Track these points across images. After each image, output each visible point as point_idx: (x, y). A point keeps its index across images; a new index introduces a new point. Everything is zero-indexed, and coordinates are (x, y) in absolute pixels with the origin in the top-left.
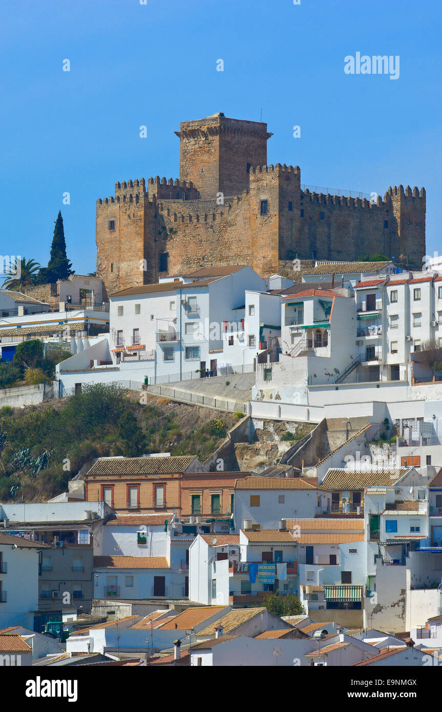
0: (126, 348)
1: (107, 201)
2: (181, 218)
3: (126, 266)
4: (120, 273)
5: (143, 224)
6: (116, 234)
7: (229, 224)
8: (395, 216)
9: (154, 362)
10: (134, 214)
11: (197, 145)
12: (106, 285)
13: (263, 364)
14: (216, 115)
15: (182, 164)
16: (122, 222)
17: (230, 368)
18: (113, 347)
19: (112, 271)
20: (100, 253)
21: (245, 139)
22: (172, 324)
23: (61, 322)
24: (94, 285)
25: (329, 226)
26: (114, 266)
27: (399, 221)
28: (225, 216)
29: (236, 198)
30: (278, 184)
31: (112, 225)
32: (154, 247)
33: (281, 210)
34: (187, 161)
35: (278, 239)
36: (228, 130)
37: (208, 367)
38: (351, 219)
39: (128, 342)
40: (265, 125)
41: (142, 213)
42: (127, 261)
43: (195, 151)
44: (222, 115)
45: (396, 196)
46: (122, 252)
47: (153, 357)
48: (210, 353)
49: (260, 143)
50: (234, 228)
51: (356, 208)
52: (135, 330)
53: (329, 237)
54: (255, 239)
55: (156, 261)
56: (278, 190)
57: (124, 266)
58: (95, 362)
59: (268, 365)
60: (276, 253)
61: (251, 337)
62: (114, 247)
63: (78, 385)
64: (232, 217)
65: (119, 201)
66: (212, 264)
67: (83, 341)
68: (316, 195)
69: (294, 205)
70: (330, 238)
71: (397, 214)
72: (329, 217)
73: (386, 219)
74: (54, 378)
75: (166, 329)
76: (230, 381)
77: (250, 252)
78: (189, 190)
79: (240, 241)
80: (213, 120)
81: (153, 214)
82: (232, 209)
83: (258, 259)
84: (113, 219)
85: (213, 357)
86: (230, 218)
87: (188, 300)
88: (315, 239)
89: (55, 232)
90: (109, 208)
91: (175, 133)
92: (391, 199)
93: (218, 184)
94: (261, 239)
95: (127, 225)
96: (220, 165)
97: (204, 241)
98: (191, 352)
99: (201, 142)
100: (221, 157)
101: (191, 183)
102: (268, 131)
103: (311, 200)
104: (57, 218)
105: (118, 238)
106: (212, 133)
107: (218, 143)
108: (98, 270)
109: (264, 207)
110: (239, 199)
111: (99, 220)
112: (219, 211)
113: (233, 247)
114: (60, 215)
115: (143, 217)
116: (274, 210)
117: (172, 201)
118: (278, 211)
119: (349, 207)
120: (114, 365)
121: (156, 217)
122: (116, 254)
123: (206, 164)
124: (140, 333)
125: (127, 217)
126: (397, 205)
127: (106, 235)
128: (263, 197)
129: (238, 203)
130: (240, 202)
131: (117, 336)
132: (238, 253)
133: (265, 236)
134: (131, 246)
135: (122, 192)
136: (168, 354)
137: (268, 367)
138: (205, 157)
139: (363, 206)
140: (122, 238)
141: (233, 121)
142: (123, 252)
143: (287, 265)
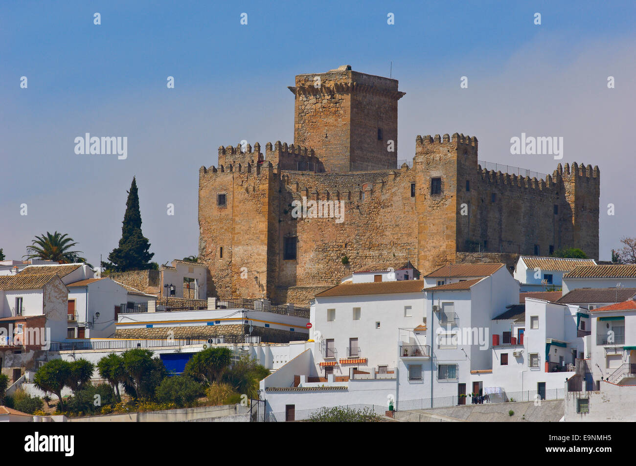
0: (339, 362)
1: (215, 170)
2: (315, 195)
3: (242, 251)
4: (233, 259)
5: (267, 200)
6: (228, 211)
7: (381, 205)
8: (567, 199)
9: (396, 382)
10: (254, 188)
11: (319, 105)
12: (213, 273)
13: (575, 393)
14: (343, 68)
15: (297, 127)
16: (237, 195)
17: (504, 394)
18: (319, 359)
19: (221, 256)
20: (204, 233)
21: (376, 99)
22: (413, 335)
23: (210, 323)
24: (198, 273)
25: (500, 210)
26: (225, 251)
27: (573, 206)
28: (376, 194)
29: (392, 173)
30: (455, 158)
31: (222, 200)
32: (278, 229)
33: (458, 191)
34: (304, 122)
35: (455, 226)
36: (360, 87)
37: (469, 390)
38: (522, 202)
39: (342, 354)
40: (396, 82)
41: (266, 186)
42: (243, 245)
43: (316, 112)
44: (349, 68)
45: (569, 176)
46: (235, 234)
47: (394, 376)
48: (472, 373)
49: (390, 104)
50: (389, 209)
51: (526, 188)
52: (351, 339)
53: (500, 223)
54: (423, 225)
55: (280, 246)
56: (456, 165)
57: (239, 251)
58: (303, 378)
59: (583, 394)
60: (453, 244)
61: (534, 356)
62: (225, 227)
63: (290, 408)
64: (387, 196)
65: (231, 170)
66: (358, 253)
67: (264, 349)
68: (488, 172)
69: (471, 184)
70: (501, 225)
71: (570, 198)
72: (500, 200)
73: (556, 204)
74: (258, 398)
75: (407, 341)
76: (513, 410)
77: (411, 240)
78: (310, 159)
79: (397, 226)
80: (342, 74)
81: (278, 189)
82: (387, 187)
83: (426, 249)
84: (223, 193)
85: (477, 378)
86: (383, 198)
87: (443, 307)
88: (486, 225)
89: (128, 204)
90: (218, 179)
91: (289, 88)
92: (561, 179)
93: (348, 154)
94: (432, 225)
95: (243, 201)
96: (351, 130)
97: (348, 224)
98: (447, 371)
99: (325, 101)
100: (352, 120)
101: (312, 150)
102: (399, 90)
103: (482, 178)
104: (130, 186)
105: (230, 217)
106: (341, 90)
107: (350, 103)
108: (201, 254)
109: (436, 186)
110: (396, 175)
111: (202, 192)
112: (368, 188)
113: (387, 233)
114: (134, 183)
115: (267, 192)
116: (450, 189)
117: (300, 172)
118: (456, 190)
119: (520, 188)
120: (330, 383)
121: (280, 191)
122: (229, 236)
123: (331, 128)
124: (360, 343)
125: (243, 190)
126: (570, 186)
127: (214, 211)
128: (435, 174)
129: (395, 179)
130: (398, 179)
131: (325, 346)
132: (394, 240)
133: (437, 221)
134: (250, 227)
135: (229, 159)
136: (415, 373)
137: (583, 397)
138: (331, 120)
139: (534, 187)
140: (237, 216)
141: (364, 77)
142: (238, 233)
143: (467, 258)
